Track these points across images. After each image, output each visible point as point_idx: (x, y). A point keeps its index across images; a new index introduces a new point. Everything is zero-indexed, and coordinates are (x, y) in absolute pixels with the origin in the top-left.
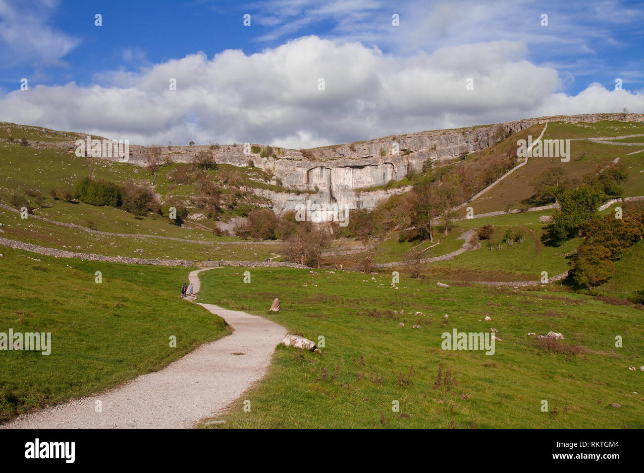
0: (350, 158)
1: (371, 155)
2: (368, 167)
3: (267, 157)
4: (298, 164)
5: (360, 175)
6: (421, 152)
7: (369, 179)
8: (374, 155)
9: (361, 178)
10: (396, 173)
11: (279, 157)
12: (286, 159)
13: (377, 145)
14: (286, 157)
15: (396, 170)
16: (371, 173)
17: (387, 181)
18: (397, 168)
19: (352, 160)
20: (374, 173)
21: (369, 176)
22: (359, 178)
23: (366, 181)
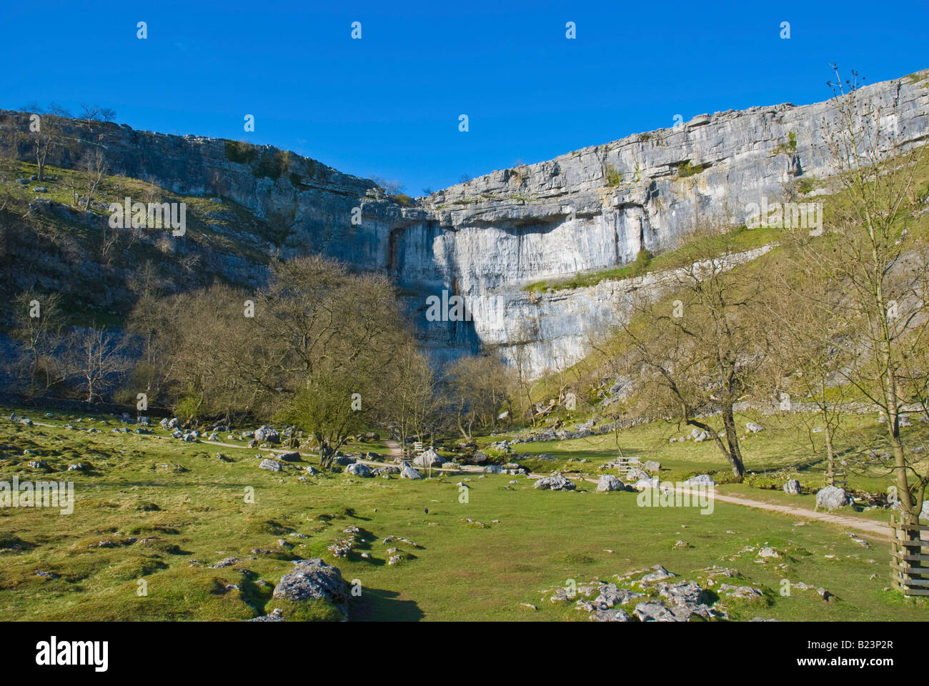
0: (511, 198)
4: (363, 209)
5: (539, 246)
6: (743, 161)
8: (582, 186)
9: (541, 255)
10: (655, 232)
11: (309, 184)
12: (331, 191)
13: (592, 159)
14: (330, 187)
15: (656, 222)
16: (573, 237)
17: (627, 256)
18: (658, 216)
19: (519, 203)
20: (584, 236)
21: (569, 247)
22: (536, 256)
23: (557, 262)
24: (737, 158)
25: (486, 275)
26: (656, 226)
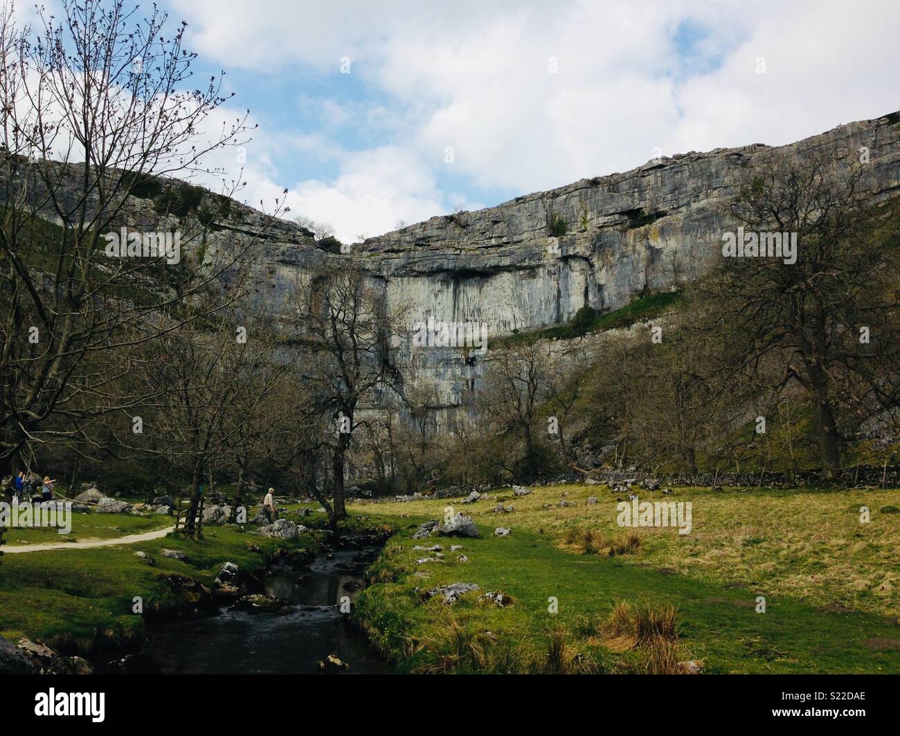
0: (448, 247)
1: (516, 238)
2: (506, 276)
3: (181, 214)
4: (283, 254)
5: (477, 300)
6: (700, 211)
7: (507, 314)
8: (525, 236)
9: (479, 310)
10: (600, 288)
11: (222, 224)
12: (247, 233)
13: (537, 207)
14: (246, 228)
15: (602, 277)
16: (513, 292)
17: (569, 313)
18: (604, 270)
19: (456, 253)
20: (525, 292)
21: (508, 302)
22: (473, 311)
23: (495, 319)
24: (694, 206)
26: (602, 282)
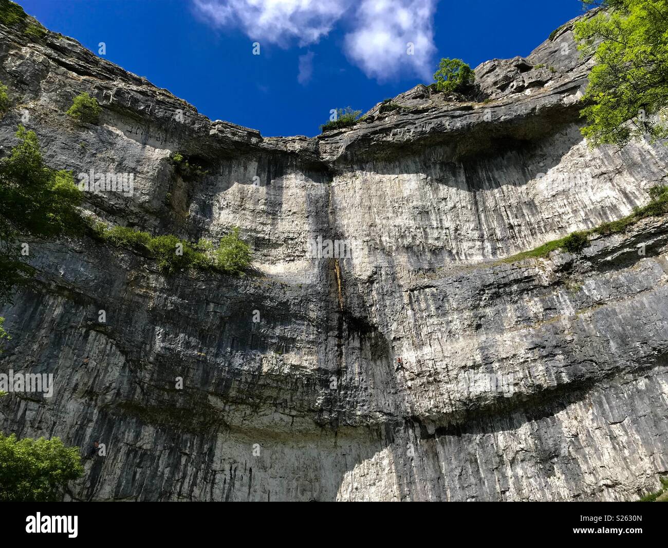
21: (597, 171)
22: (519, 208)
23: (575, 211)
25: (409, 248)
